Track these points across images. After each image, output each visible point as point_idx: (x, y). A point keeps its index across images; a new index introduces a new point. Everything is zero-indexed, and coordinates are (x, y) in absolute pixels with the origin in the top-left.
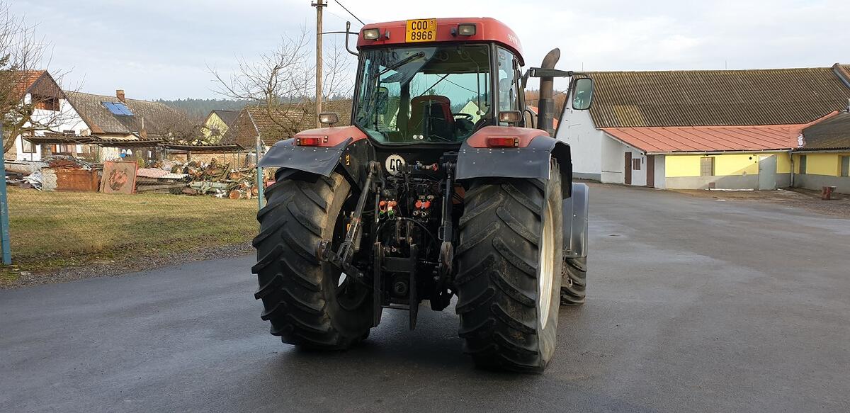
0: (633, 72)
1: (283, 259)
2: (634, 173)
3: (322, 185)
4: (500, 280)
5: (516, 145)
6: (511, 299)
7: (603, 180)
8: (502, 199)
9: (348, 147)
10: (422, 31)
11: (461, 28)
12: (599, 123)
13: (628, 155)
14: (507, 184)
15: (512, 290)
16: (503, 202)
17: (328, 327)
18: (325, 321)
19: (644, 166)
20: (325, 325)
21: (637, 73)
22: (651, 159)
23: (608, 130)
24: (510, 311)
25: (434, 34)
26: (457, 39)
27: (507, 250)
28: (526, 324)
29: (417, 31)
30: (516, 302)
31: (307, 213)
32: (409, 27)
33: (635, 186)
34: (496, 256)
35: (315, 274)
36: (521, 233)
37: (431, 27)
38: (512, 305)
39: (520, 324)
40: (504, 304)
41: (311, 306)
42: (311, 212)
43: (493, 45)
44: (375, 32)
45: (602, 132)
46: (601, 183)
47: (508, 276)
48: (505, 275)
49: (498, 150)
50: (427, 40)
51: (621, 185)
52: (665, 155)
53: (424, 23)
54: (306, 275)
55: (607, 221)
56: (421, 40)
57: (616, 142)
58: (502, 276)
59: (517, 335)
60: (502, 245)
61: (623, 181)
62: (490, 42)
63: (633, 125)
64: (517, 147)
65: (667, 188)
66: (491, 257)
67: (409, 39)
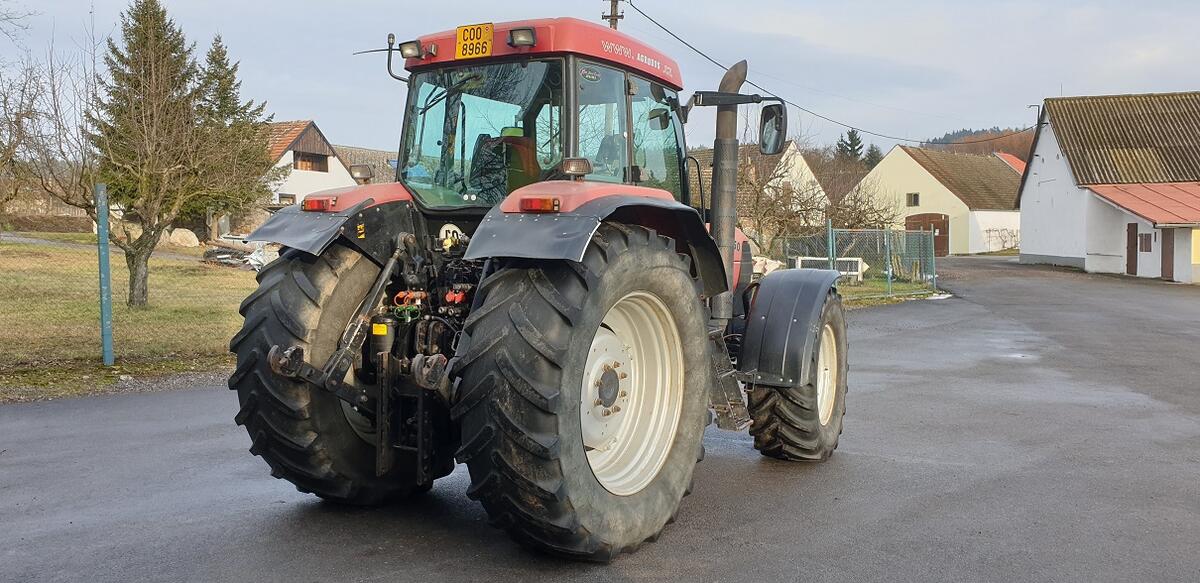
0: (1150, 96)
1: (257, 371)
2: (1141, 256)
3: (323, 267)
4: (500, 413)
5: (556, 208)
6: (516, 444)
7: (1088, 267)
8: (521, 290)
9: (361, 212)
10: (475, 41)
11: (515, 34)
12: (1083, 175)
13: (1132, 229)
14: (536, 267)
15: (515, 430)
16: (521, 295)
17: (327, 471)
18: (321, 462)
19: (1157, 246)
20: (323, 467)
21: (1158, 96)
22: (1168, 234)
23: (1100, 188)
24: (516, 463)
25: (489, 46)
26: (516, 51)
27: (511, 369)
28: (541, 484)
29: (469, 42)
30: (522, 449)
31: (290, 306)
32: (460, 39)
33: (1143, 278)
34: (497, 377)
35: (297, 395)
36: (534, 343)
37: (486, 37)
38: (518, 453)
39: (531, 485)
40: (507, 451)
41: (295, 440)
42: (298, 306)
43: (571, 59)
44: (414, 46)
45: (1087, 191)
46: (1086, 272)
47: (510, 408)
48: (507, 407)
49: (532, 216)
50: (480, 55)
51: (1120, 276)
52: (1191, 228)
53: (476, 31)
54: (283, 395)
55: (1031, 332)
56: (474, 56)
57: (1113, 208)
58: (503, 409)
59: (532, 500)
60: (506, 361)
61: (1123, 269)
62: (565, 54)
63: (1143, 180)
64: (557, 212)
65: (1194, 281)
66: (491, 378)
67: (460, 56)
